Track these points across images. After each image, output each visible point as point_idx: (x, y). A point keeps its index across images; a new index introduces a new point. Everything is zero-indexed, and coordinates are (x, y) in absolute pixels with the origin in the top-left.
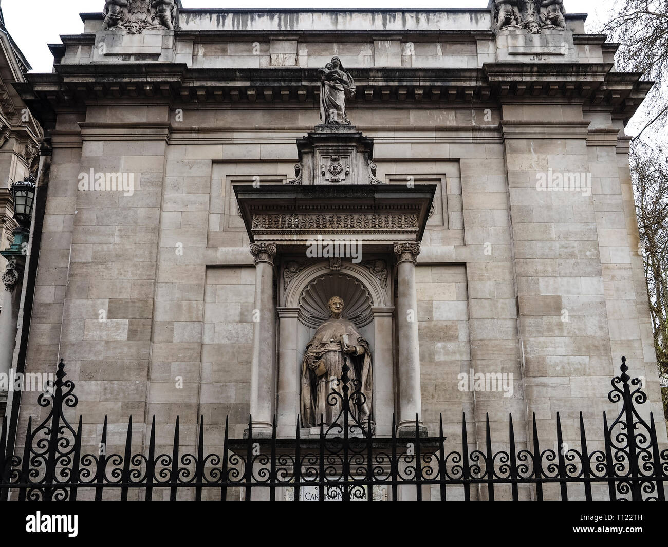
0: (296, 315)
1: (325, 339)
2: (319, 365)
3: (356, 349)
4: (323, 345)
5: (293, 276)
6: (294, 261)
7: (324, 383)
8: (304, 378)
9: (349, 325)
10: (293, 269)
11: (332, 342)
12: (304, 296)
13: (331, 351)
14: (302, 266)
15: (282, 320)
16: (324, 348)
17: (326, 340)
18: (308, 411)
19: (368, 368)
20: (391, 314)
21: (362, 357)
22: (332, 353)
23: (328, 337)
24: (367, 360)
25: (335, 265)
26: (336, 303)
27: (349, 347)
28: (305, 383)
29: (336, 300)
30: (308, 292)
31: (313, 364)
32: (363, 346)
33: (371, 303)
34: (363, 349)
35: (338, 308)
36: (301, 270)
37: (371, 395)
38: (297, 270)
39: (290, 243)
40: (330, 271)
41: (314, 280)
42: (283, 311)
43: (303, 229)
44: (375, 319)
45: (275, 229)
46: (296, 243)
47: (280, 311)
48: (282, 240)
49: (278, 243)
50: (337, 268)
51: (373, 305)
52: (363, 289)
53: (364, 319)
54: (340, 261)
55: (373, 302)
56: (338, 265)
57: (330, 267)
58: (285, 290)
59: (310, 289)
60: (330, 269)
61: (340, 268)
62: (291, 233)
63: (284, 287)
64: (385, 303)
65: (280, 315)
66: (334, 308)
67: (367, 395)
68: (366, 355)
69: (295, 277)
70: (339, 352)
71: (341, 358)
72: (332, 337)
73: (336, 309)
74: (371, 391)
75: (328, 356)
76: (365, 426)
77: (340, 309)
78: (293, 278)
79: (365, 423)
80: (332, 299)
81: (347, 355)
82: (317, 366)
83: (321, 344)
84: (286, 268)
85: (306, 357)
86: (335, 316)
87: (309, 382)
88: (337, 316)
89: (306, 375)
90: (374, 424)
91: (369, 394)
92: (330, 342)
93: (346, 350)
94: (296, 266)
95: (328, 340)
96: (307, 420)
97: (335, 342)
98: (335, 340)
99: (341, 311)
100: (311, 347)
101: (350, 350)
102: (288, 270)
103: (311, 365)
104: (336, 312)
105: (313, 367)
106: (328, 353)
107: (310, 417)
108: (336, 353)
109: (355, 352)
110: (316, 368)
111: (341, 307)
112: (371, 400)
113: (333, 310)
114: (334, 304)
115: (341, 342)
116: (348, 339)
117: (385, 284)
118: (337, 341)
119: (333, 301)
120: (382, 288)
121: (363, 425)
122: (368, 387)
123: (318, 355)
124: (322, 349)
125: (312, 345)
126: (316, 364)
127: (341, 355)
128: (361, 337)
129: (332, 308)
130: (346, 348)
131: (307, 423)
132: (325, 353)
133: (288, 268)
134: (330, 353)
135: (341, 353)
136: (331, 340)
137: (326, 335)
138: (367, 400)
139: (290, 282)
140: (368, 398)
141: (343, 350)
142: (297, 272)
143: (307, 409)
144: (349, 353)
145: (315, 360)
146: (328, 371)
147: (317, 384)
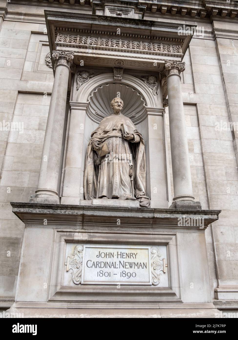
0: (85, 108)
1: (107, 129)
2: (102, 147)
3: (134, 137)
4: (106, 132)
5: (84, 81)
6: (86, 71)
8: (89, 158)
9: (128, 120)
10: (84, 76)
11: (114, 130)
13: (113, 137)
14: (92, 74)
15: (72, 111)
16: (108, 134)
17: (108, 129)
18: (91, 186)
19: (142, 153)
20: (161, 114)
21: (138, 144)
22: (114, 138)
23: (111, 126)
24: (142, 147)
25: (118, 75)
26: (117, 102)
27: (128, 134)
28: (89, 162)
29: (118, 99)
30: (95, 93)
31: (97, 145)
32: (138, 135)
33: (145, 105)
34: (139, 138)
35: (119, 106)
36: (90, 78)
37: (145, 175)
38: (88, 77)
39: (85, 55)
40: (114, 80)
41: (100, 86)
42: (74, 104)
43: (95, 46)
44: (149, 116)
45: (74, 44)
46: (89, 55)
47: (72, 104)
48: (78, 52)
49: (75, 54)
50: (120, 78)
51: (147, 106)
52: (138, 95)
53: (138, 118)
54: (122, 73)
55: (146, 104)
56: (120, 76)
57: (114, 77)
58: (77, 90)
59: (97, 92)
60: (114, 78)
61: (122, 78)
62: (86, 48)
63: (77, 88)
64: (156, 105)
65: (72, 107)
66: (116, 105)
67: (142, 175)
68: (141, 143)
69: (85, 82)
70: (120, 137)
71: (121, 143)
72: (114, 126)
73: (117, 107)
74: (145, 172)
75: (110, 141)
76: (141, 201)
77: (120, 106)
78: (84, 82)
79: (141, 198)
80: (114, 99)
81: (126, 140)
82: (101, 148)
83: (104, 131)
84: (80, 75)
85: (91, 140)
86: (117, 112)
87: (92, 161)
88: (118, 112)
89: (90, 156)
90: (149, 199)
91: (143, 175)
92: (112, 130)
93: (126, 136)
94: (87, 74)
95: (110, 128)
96: (89, 193)
97: (116, 130)
98: (117, 128)
99: (121, 108)
100: (96, 134)
101: (129, 137)
102: (81, 76)
103: (96, 146)
104: (117, 109)
105: (97, 148)
106: (110, 139)
107: (92, 191)
108: (117, 138)
109: (133, 139)
110: (100, 149)
111: (122, 105)
112: (145, 180)
113: (115, 107)
114: (116, 102)
115: (122, 130)
116: (128, 128)
117: (156, 93)
118: (119, 130)
119: (116, 101)
120: (154, 95)
121: (139, 200)
122: (143, 169)
123: (101, 139)
124: (105, 135)
125: (96, 132)
126: (100, 146)
127: (121, 140)
128: (137, 130)
129: (114, 105)
130: (126, 135)
131: (89, 196)
132: (108, 139)
133: (81, 75)
134: (112, 138)
135: (121, 138)
136: (114, 128)
137: (109, 125)
138: (141, 179)
139: (81, 85)
140: (143, 177)
141: (124, 136)
142: (88, 79)
143: (90, 184)
144: (128, 139)
145: (98, 143)
146: (109, 152)
147: (99, 163)
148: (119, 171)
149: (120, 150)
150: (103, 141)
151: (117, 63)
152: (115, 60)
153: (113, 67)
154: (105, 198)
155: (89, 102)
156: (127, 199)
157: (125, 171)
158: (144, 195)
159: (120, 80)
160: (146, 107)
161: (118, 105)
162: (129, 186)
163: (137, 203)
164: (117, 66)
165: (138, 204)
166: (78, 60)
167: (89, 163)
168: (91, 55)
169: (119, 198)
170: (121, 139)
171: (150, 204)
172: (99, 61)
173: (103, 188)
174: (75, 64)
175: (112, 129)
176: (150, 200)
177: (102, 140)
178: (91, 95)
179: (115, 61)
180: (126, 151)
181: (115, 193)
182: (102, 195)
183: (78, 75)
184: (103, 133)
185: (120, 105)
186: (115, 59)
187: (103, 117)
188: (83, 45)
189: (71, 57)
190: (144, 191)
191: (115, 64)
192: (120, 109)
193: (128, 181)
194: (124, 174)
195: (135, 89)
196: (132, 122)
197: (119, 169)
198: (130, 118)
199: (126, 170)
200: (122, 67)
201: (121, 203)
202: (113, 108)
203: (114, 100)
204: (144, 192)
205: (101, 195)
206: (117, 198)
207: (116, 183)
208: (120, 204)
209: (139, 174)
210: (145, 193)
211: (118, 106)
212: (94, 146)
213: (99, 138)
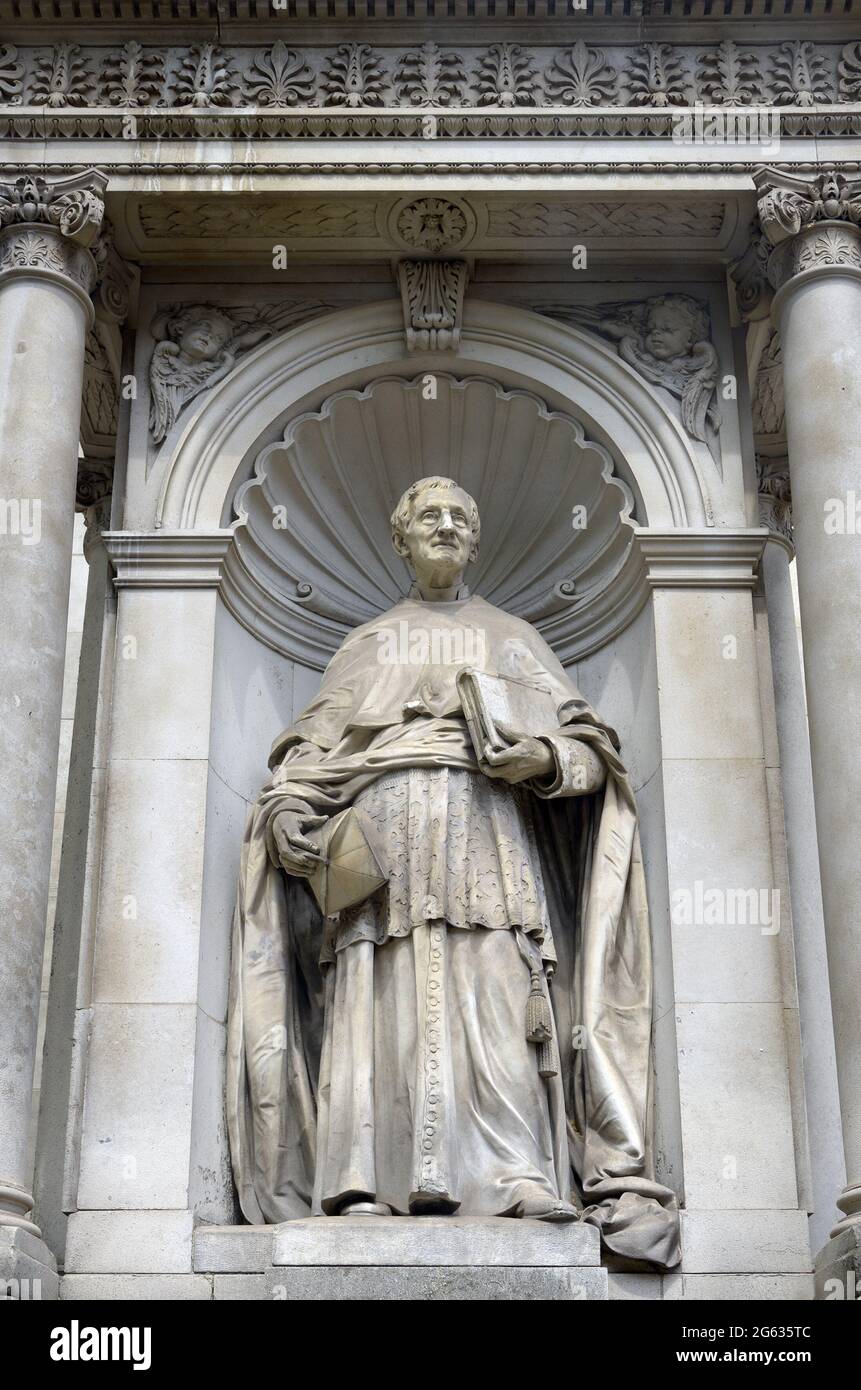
0: (214, 574)
1: (374, 708)
2: (334, 845)
3: (554, 758)
4: (362, 736)
5: (200, 378)
7: (366, 951)
8: (250, 927)
9: (510, 633)
10: (200, 341)
11: (411, 715)
12: (259, 481)
13: (405, 769)
14: (251, 326)
15: (128, 599)
16: (371, 752)
17: (376, 711)
18: (272, 1119)
19: (622, 869)
20: (745, 573)
21: (584, 811)
22: (416, 779)
23: (393, 691)
24: (615, 828)
25: (434, 317)
26: (434, 512)
27: (512, 743)
28: (255, 956)
29: (439, 492)
30: (280, 462)
32: (588, 741)
33: (633, 516)
34: (595, 761)
35: (446, 538)
36: (244, 350)
37: (644, 1028)
38: (224, 347)
39: (182, 185)
40: (406, 354)
41: (313, 403)
42: (138, 550)
43: (252, 110)
44: (661, 599)
45: (100, 111)
46: (216, 185)
47: (119, 551)
48: (136, 171)
49: (116, 185)
50: (443, 334)
51: (644, 523)
52: (583, 444)
53: (589, 617)
54: (459, 297)
55: (639, 508)
56: (447, 319)
57: (404, 330)
58: (157, 446)
59: (292, 448)
60: (404, 340)
61: (456, 332)
62: (187, 132)
63: (152, 430)
64: (709, 514)
65: (123, 575)
66: (421, 537)
67: (621, 1029)
69: (209, 381)
70: (453, 769)
71: (463, 806)
72: (417, 691)
73: (434, 545)
74: (647, 1003)
75: (389, 797)
76: (616, 1218)
77: (456, 541)
78: (198, 389)
79: (617, 1194)
80: (411, 491)
81: (499, 785)
82: (324, 853)
83: (349, 731)
84: (169, 338)
85: (264, 802)
86: (434, 585)
87: (278, 947)
88: (441, 581)
89: (261, 910)
90: (675, 1201)
91: (630, 1023)
92: (401, 719)
93: (495, 756)
94: (221, 327)
95: (389, 707)
96: (264, 1173)
97: (428, 716)
98: (431, 705)
99: (460, 555)
100: (297, 751)
101: (517, 760)
102: (174, 347)
103: (291, 843)
104: (433, 561)
105: (301, 856)
106: (388, 783)
107: (282, 1157)
108: (433, 776)
109: (551, 773)
111: (465, 532)
112: (641, 1060)
113: (418, 548)
114: (422, 516)
115: (469, 714)
116: (510, 697)
117: (708, 420)
118: (446, 712)
119: (421, 503)
120: (692, 436)
121: (601, 1214)
122: (628, 981)
123: (330, 790)
124: (357, 760)
125: (298, 741)
126: (320, 841)
127: (464, 785)
128: (579, 704)
129: (413, 537)
130: (497, 749)
131: (262, 1190)
132: (374, 782)
133: (176, 339)
134: (400, 781)
135: (464, 776)
136: (411, 705)
137: (381, 681)
138: (620, 1055)
139: (184, 407)
140: (629, 1042)
141: (480, 757)
142: (223, 359)
143: (266, 1106)
144: (515, 778)
145: (312, 816)
146: (387, 883)
147: (322, 960)
148: (460, 1009)
149: (459, 857)
150: (343, 799)
151: (416, 225)
152: (400, 207)
153: (395, 257)
154: (367, 1206)
155: (242, 530)
156: (514, 1213)
157: (495, 1012)
158: (638, 1172)
159: (450, 349)
160: (638, 530)
161: (441, 533)
162: (527, 1115)
163: (583, 1241)
164: (423, 250)
165: (587, 1249)
166: (146, 230)
167: (253, 965)
168: (227, 185)
169: (458, 1204)
170: (463, 782)
171: (675, 1241)
172: (292, 220)
173: (347, 1137)
174: (136, 263)
175: (400, 707)
176: (682, 1206)
177: (336, 796)
178: (253, 475)
179: (402, 215)
180: (499, 863)
181: (430, 1175)
182: (345, 1188)
183: (158, 341)
184: (346, 740)
185: (452, 534)
186: (396, 196)
187: (353, 624)
188: (163, 112)
189: (86, 209)
190: (635, 1140)
191: (401, 231)
192: (457, 559)
193: (522, 1080)
194: (490, 1034)
195: (554, 404)
196: (549, 643)
197: (457, 994)
198: (532, 620)
199: (505, 1003)
200: (454, 249)
201: (471, 1248)
202: (409, 556)
203: (412, 498)
204: (634, 1153)
205: (338, 1186)
206: (440, 1207)
207: (436, 1100)
208: (465, 1252)
209: (600, 1019)
210: (642, 1161)
211: (437, 539)
212: (284, 847)
213: (319, 784)
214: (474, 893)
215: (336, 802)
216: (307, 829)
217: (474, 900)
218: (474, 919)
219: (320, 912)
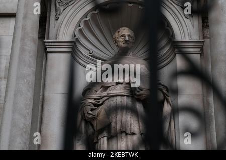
2: (98, 114)
4: (106, 89)
7: (106, 139)
11: (117, 84)
12: (81, 28)
13: (116, 96)
15: (50, 56)
16: (108, 92)
17: (109, 83)
20: (198, 50)
22: (118, 99)
26: (124, 36)
27: (142, 90)
29: (124, 31)
30: (86, 23)
31: (90, 112)
32: (160, 90)
34: (162, 95)
35: (126, 42)
41: (95, 9)
42: (52, 44)
44: (177, 56)
47: (48, 44)
51: (174, 38)
58: (57, 20)
59: (89, 20)
63: (56, 16)
64: (190, 37)
65: (48, 50)
66: (120, 42)
68: (166, 103)
70: (127, 96)
73: (123, 44)
75: (112, 103)
77: (129, 43)
82: (96, 116)
83: (102, 87)
86: (123, 52)
92: (115, 84)
93: (137, 93)
95: (112, 82)
97: (121, 84)
100: (90, 91)
101: (142, 95)
103: (88, 113)
104: (123, 47)
105: (91, 117)
106: (111, 99)
108: (123, 98)
110: (95, 118)
113: (120, 44)
114: (121, 37)
118: (126, 83)
119: (120, 34)
120: (186, 17)
123: (98, 101)
124: (105, 94)
125: (90, 89)
126: (95, 113)
127: (130, 100)
129: (118, 41)
134: (115, 99)
135: (130, 98)
139: (63, 10)
141: (134, 94)
144: (142, 99)
145: (93, 107)
146: (111, 123)
147: (95, 141)
150: (101, 103)
175: (115, 82)
178: (80, 26)
184: (102, 89)
185: (128, 41)
202: (117, 46)
203: (118, 32)
211: (124, 42)
212: (86, 115)
213: (95, 99)
214: (132, 125)
215: (99, 104)
216: (92, 110)
217: (132, 127)
218: (132, 132)
219: (94, 130)
